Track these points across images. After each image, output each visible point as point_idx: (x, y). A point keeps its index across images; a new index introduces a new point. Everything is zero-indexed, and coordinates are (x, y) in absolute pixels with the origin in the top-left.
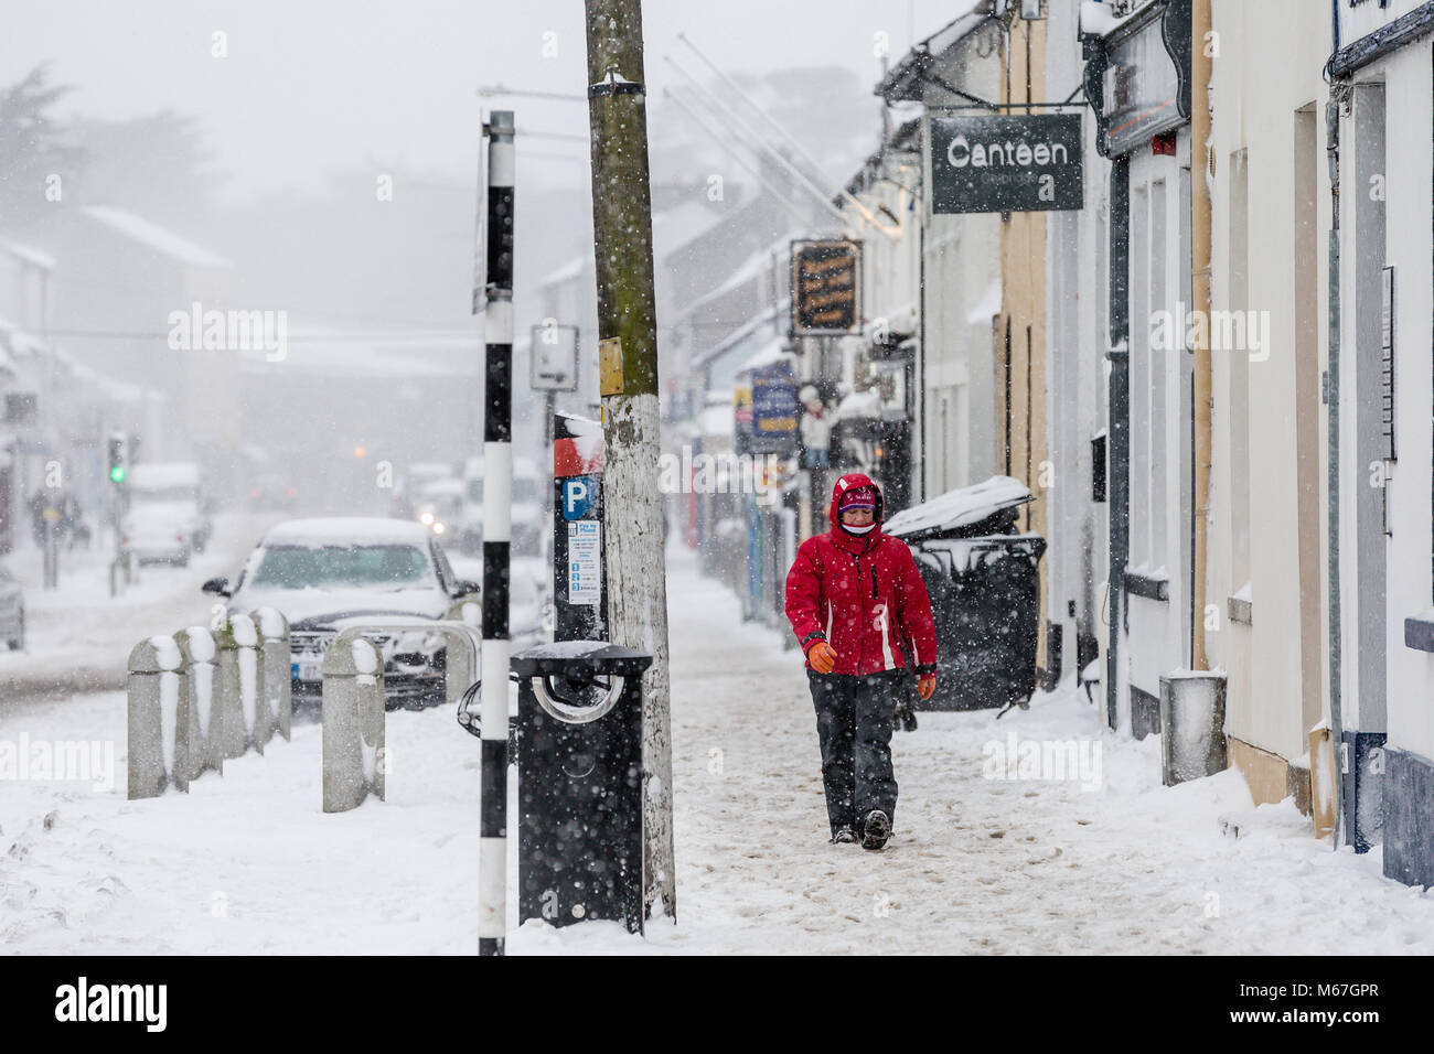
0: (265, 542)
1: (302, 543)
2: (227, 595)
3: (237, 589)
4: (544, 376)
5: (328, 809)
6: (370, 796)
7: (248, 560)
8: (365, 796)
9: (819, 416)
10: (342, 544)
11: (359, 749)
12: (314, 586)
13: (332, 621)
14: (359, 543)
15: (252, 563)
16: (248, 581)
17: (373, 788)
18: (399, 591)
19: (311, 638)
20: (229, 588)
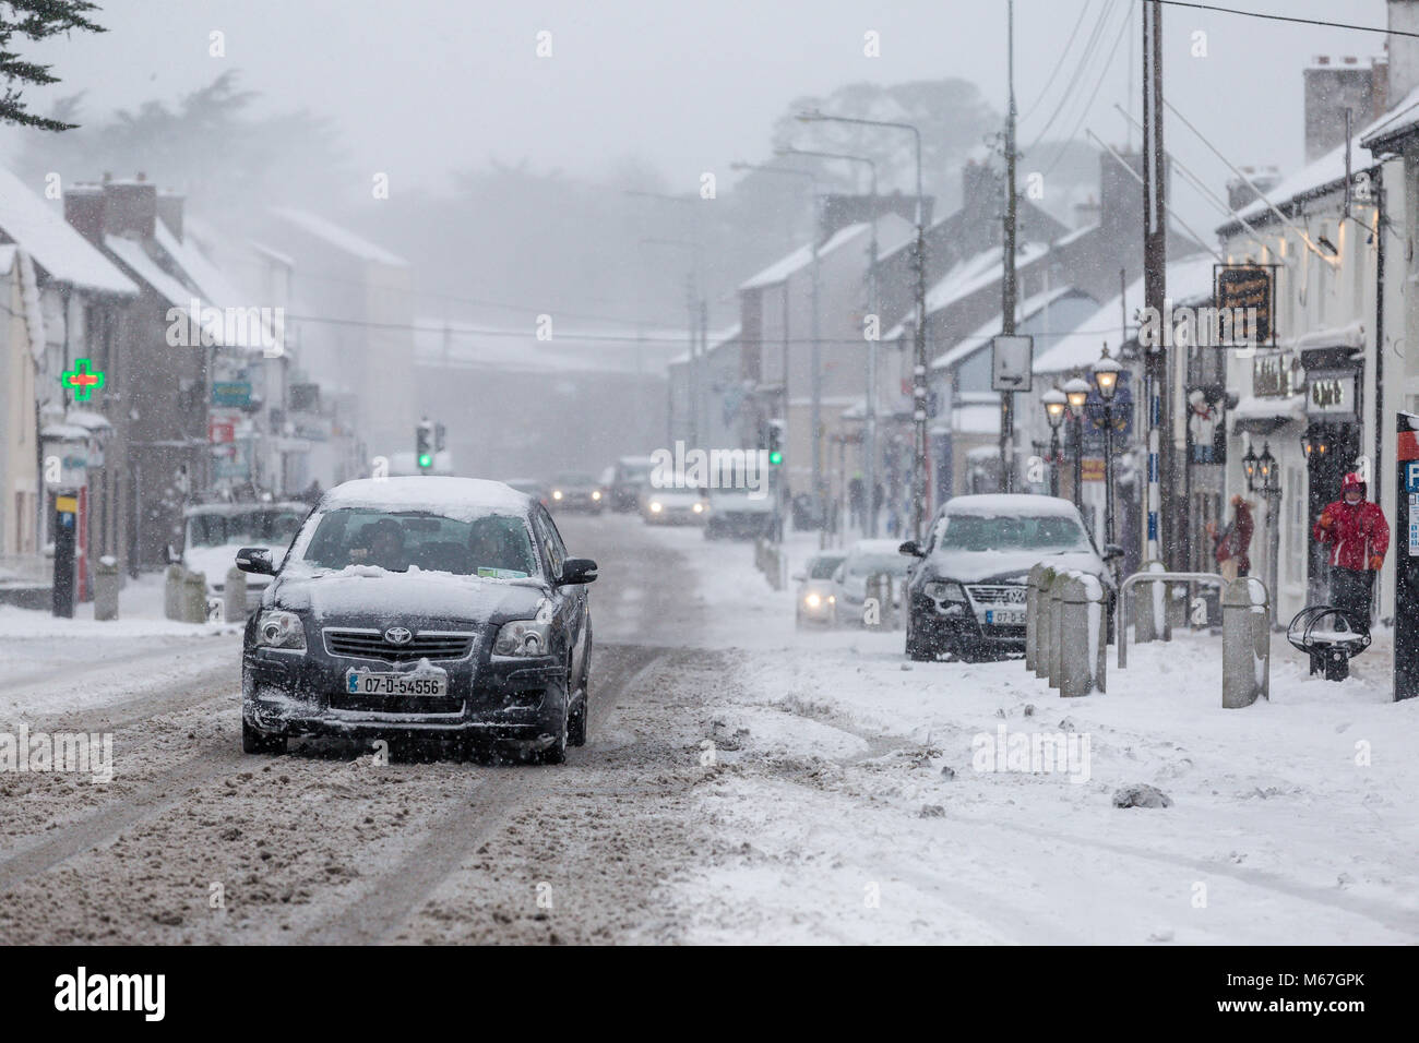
0: (947, 514)
1: (978, 514)
2: (922, 556)
3: (931, 549)
4: (1004, 379)
5: (1226, 705)
6: (1260, 696)
7: (936, 527)
8: (1256, 696)
9: (1206, 416)
10: (1011, 515)
11: (1253, 661)
12: (994, 549)
13: (1018, 577)
14: (1024, 514)
15: (939, 529)
16: (938, 543)
17: (1259, 691)
18: (1062, 554)
19: (1002, 590)
20: (923, 550)
